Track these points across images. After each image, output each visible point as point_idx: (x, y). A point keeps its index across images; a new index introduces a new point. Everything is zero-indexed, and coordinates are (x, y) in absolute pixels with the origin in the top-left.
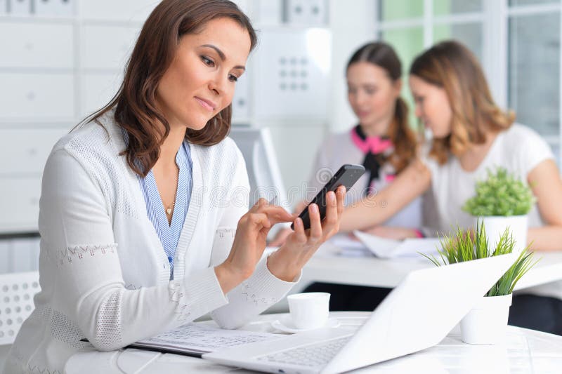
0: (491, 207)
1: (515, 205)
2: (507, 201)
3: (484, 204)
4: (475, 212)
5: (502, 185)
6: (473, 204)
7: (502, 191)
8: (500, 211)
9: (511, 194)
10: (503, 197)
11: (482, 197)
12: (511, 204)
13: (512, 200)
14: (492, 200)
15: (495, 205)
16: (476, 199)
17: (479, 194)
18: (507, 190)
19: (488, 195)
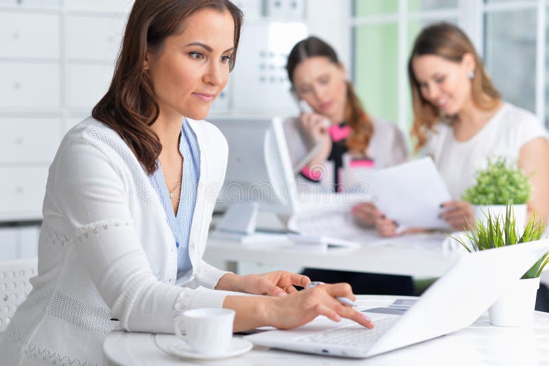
0: (491, 196)
1: (515, 194)
2: (508, 190)
3: (485, 193)
4: (476, 200)
5: (503, 174)
6: (474, 192)
7: (503, 180)
8: (500, 199)
9: (512, 183)
10: (503, 186)
11: (483, 185)
12: (511, 193)
13: (512, 189)
14: (492, 188)
15: (495, 194)
16: (476, 189)
17: (480, 183)
18: (507, 180)
19: (489, 184)
